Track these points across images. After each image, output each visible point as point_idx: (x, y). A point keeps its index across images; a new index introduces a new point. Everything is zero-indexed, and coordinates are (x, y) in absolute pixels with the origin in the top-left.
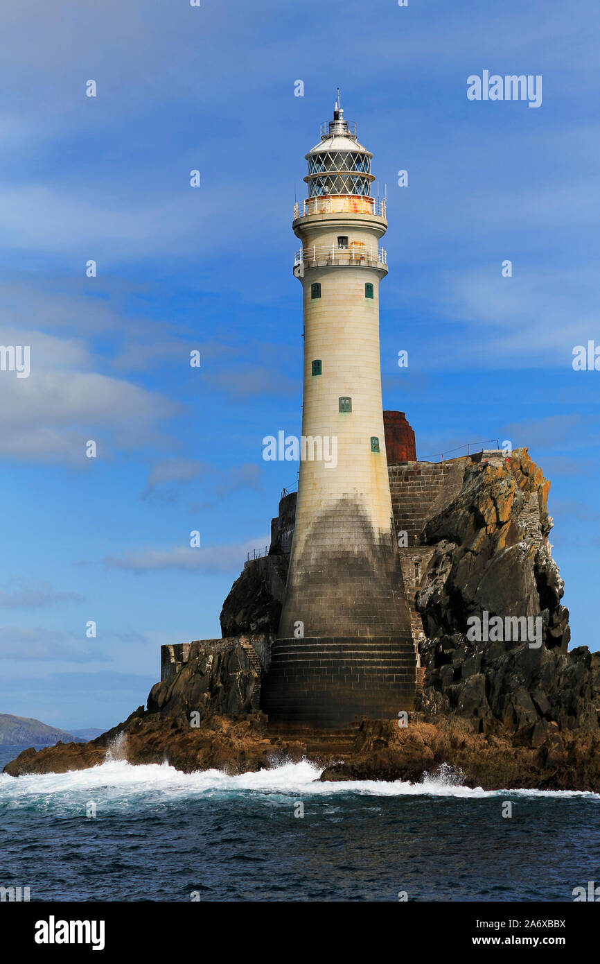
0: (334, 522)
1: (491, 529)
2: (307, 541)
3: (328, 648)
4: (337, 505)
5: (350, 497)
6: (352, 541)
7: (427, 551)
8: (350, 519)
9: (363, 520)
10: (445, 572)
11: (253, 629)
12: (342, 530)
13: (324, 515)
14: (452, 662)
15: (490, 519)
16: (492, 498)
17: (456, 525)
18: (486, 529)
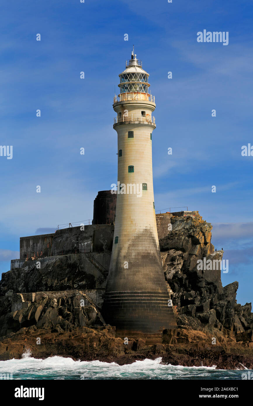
0: (142, 239)
1: (202, 245)
2: (129, 247)
3: (145, 296)
4: (143, 232)
5: (148, 228)
6: (150, 248)
7: (165, 254)
8: (149, 238)
9: (153, 239)
10: (180, 264)
11: (75, 287)
12: (146, 243)
13: (138, 236)
14: (195, 304)
15: (202, 241)
16: (202, 232)
17: (181, 243)
18: (200, 246)
